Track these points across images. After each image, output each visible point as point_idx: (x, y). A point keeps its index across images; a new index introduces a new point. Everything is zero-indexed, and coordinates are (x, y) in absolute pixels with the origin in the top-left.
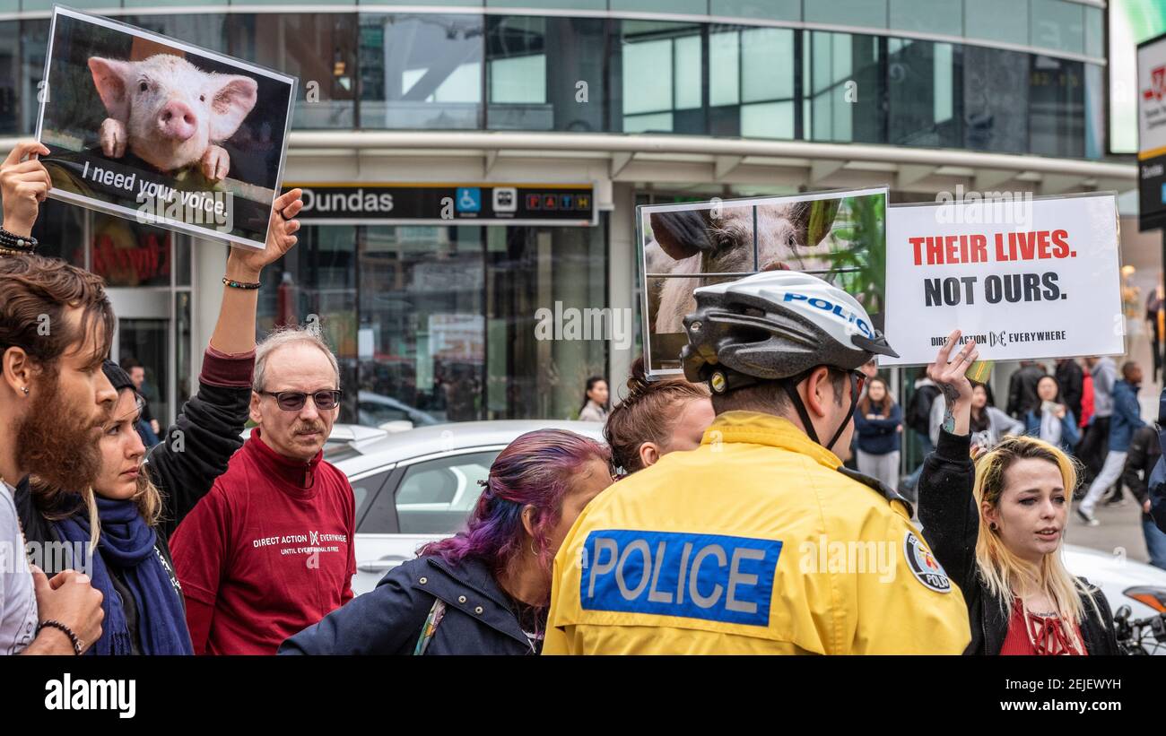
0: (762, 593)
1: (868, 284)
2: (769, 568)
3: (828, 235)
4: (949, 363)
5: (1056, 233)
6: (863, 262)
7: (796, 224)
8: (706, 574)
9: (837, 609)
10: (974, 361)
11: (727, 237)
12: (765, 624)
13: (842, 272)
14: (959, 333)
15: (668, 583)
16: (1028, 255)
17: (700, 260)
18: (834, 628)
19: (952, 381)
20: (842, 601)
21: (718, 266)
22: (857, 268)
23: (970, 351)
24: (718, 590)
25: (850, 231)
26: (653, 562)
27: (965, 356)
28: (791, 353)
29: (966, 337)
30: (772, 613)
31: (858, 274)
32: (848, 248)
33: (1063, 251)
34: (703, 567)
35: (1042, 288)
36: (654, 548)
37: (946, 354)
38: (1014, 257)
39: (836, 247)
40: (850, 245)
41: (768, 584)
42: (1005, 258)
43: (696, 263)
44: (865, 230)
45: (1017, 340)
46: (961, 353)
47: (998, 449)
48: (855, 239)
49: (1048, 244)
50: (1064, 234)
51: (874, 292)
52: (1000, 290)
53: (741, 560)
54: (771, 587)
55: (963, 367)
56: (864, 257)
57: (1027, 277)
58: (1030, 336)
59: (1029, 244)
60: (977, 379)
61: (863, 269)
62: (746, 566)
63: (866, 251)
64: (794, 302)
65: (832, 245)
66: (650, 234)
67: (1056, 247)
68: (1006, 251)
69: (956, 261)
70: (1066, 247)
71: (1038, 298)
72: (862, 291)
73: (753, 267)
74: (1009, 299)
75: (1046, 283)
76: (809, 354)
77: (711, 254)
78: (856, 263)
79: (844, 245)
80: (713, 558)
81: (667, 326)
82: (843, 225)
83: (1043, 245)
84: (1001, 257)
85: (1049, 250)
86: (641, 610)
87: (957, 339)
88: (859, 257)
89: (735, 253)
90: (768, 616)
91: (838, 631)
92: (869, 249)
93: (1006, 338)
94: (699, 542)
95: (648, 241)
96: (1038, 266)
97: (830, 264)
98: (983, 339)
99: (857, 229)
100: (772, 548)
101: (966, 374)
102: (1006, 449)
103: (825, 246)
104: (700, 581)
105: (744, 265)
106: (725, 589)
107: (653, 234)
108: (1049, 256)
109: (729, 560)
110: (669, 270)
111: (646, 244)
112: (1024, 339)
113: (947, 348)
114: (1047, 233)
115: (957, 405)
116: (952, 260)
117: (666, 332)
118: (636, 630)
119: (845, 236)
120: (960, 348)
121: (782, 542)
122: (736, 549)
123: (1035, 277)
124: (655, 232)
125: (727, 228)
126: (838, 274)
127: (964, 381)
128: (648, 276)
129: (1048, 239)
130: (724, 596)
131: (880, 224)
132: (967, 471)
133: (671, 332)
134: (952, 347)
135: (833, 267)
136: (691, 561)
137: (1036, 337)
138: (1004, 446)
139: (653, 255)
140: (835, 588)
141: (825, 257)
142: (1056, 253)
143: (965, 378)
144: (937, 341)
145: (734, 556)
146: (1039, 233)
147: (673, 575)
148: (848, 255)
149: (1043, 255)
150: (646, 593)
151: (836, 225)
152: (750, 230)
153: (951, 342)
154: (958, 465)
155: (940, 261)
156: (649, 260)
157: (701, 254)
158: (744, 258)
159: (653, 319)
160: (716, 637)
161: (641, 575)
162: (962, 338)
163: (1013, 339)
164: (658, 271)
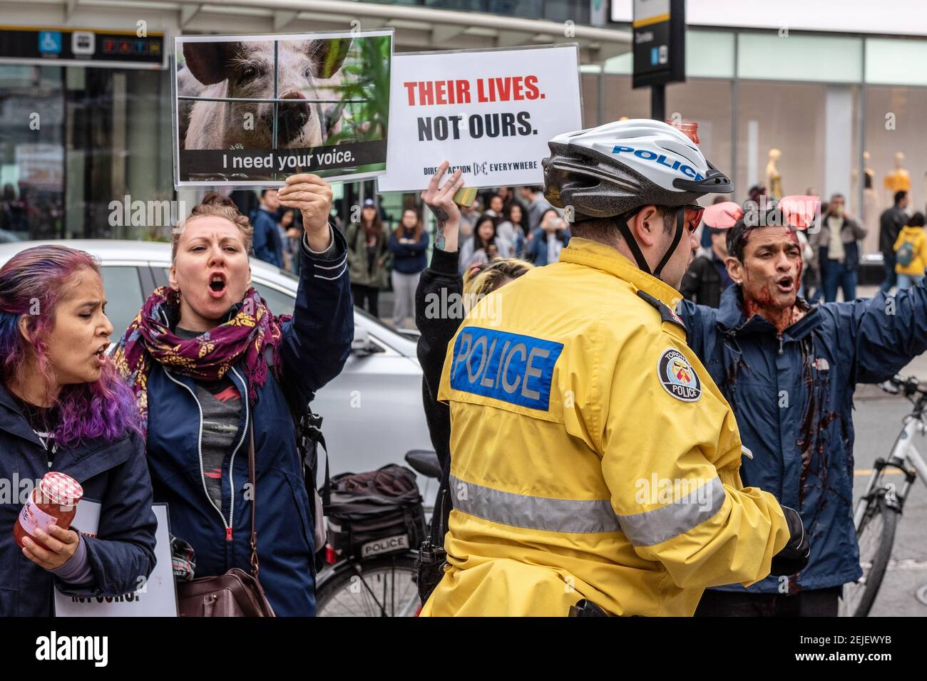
0: (544, 384)
1: (374, 114)
2: (550, 364)
3: (340, 69)
4: (439, 190)
5: (528, 79)
6: (370, 95)
7: (312, 58)
8: (513, 366)
9: (594, 404)
10: (460, 188)
11: (251, 67)
12: (546, 409)
13: (351, 102)
14: (447, 164)
15: (492, 372)
16: (505, 97)
17: (226, 87)
18: (591, 419)
19: (442, 204)
20: (598, 398)
21: (242, 92)
22: (365, 99)
23: (457, 179)
24: (518, 379)
25: (360, 66)
26: (488, 355)
27: (453, 184)
28: (615, 197)
29: (454, 168)
30: (551, 401)
31: (365, 104)
32: (357, 82)
33: (535, 94)
34: (512, 361)
35: (517, 125)
36: (490, 342)
37: (436, 182)
38: (493, 98)
39: (346, 80)
40: (359, 80)
41: (549, 377)
42: (486, 100)
43: (223, 89)
44: (372, 67)
45: (496, 169)
46: (449, 181)
47: (490, 270)
48: (363, 74)
49: (521, 88)
50: (535, 79)
51: (378, 121)
52: (481, 127)
53: (534, 357)
54: (550, 380)
55: (451, 193)
56: (371, 90)
57: (504, 116)
58: (508, 166)
59: (505, 88)
60: (463, 203)
61: (369, 101)
62: (537, 363)
63: (372, 85)
64: (621, 154)
65: (343, 79)
66: (182, 61)
67: (529, 90)
68: (487, 94)
69: (444, 102)
70: (536, 90)
71: (513, 133)
72: (369, 120)
73: (273, 94)
74: (489, 134)
75: (520, 121)
76: (632, 198)
77: (236, 82)
78: (364, 95)
79: (353, 79)
80: (518, 354)
81: (195, 143)
82: (353, 61)
83: (517, 88)
84: (482, 99)
85: (522, 93)
86: (476, 392)
87: (445, 170)
88: (366, 90)
89: (257, 82)
90: (548, 403)
91: (595, 421)
92: (375, 83)
93: (487, 167)
94: (514, 341)
95: (180, 67)
96: (513, 107)
97: (340, 95)
98: (469, 169)
99: (365, 65)
100: (555, 349)
101: (454, 198)
102: (497, 271)
103: (337, 79)
104: (509, 371)
105: (265, 93)
106: (522, 379)
107: (185, 62)
108: (522, 98)
109: (527, 356)
110: (198, 94)
111: (178, 70)
112: (502, 168)
113: (438, 176)
114: (520, 79)
115: (447, 226)
116: (440, 102)
117: (194, 149)
118: (473, 406)
119: (355, 71)
120: (448, 177)
121: (563, 345)
122: (534, 348)
123: (511, 116)
124: (186, 59)
125: (251, 59)
126: (348, 104)
127: (452, 204)
128: (179, 99)
129: (521, 83)
130: (521, 384)
131: (385, 62)
132: (457, 283)
133: (198, 149)
134: (441, 176)
135: (343, 98)
136: (507, 355)
137: (512, 166)
138: (495, 268)
139: (185, 80)
140: (594, 387)
141: (336, 89)
142: (528, 94)
143: (452, 202)
144: (428, 171)
145: (532, 352)
146: (514, 78)
147: (495, 366)
148: (356, 88)
149: (517, 97)
150: (480, 379)
151: (347, 62)
152: (271, 61)
153: (441, 171)
154: (448, 277)
155: (431, 102)
156: (181, 84)
157: (227, 81)
158: (265, 87)
159: (183, 136)
160: (513, 416)
161: (479, 364)
162: (450, 168)
163: (493, 169)
164: (188, 93)
